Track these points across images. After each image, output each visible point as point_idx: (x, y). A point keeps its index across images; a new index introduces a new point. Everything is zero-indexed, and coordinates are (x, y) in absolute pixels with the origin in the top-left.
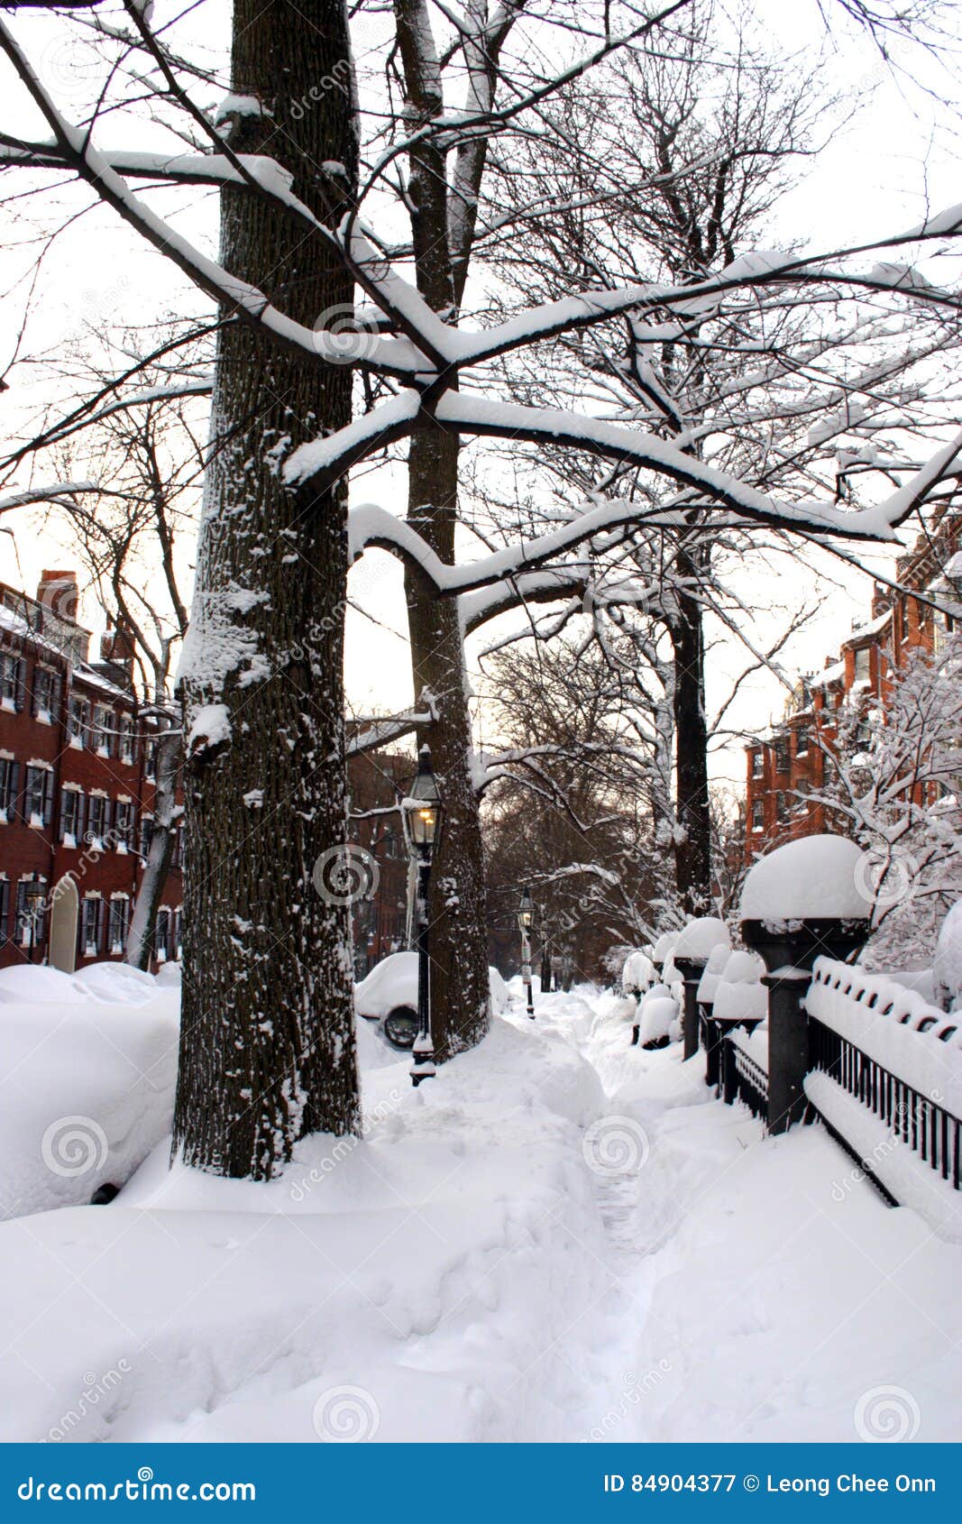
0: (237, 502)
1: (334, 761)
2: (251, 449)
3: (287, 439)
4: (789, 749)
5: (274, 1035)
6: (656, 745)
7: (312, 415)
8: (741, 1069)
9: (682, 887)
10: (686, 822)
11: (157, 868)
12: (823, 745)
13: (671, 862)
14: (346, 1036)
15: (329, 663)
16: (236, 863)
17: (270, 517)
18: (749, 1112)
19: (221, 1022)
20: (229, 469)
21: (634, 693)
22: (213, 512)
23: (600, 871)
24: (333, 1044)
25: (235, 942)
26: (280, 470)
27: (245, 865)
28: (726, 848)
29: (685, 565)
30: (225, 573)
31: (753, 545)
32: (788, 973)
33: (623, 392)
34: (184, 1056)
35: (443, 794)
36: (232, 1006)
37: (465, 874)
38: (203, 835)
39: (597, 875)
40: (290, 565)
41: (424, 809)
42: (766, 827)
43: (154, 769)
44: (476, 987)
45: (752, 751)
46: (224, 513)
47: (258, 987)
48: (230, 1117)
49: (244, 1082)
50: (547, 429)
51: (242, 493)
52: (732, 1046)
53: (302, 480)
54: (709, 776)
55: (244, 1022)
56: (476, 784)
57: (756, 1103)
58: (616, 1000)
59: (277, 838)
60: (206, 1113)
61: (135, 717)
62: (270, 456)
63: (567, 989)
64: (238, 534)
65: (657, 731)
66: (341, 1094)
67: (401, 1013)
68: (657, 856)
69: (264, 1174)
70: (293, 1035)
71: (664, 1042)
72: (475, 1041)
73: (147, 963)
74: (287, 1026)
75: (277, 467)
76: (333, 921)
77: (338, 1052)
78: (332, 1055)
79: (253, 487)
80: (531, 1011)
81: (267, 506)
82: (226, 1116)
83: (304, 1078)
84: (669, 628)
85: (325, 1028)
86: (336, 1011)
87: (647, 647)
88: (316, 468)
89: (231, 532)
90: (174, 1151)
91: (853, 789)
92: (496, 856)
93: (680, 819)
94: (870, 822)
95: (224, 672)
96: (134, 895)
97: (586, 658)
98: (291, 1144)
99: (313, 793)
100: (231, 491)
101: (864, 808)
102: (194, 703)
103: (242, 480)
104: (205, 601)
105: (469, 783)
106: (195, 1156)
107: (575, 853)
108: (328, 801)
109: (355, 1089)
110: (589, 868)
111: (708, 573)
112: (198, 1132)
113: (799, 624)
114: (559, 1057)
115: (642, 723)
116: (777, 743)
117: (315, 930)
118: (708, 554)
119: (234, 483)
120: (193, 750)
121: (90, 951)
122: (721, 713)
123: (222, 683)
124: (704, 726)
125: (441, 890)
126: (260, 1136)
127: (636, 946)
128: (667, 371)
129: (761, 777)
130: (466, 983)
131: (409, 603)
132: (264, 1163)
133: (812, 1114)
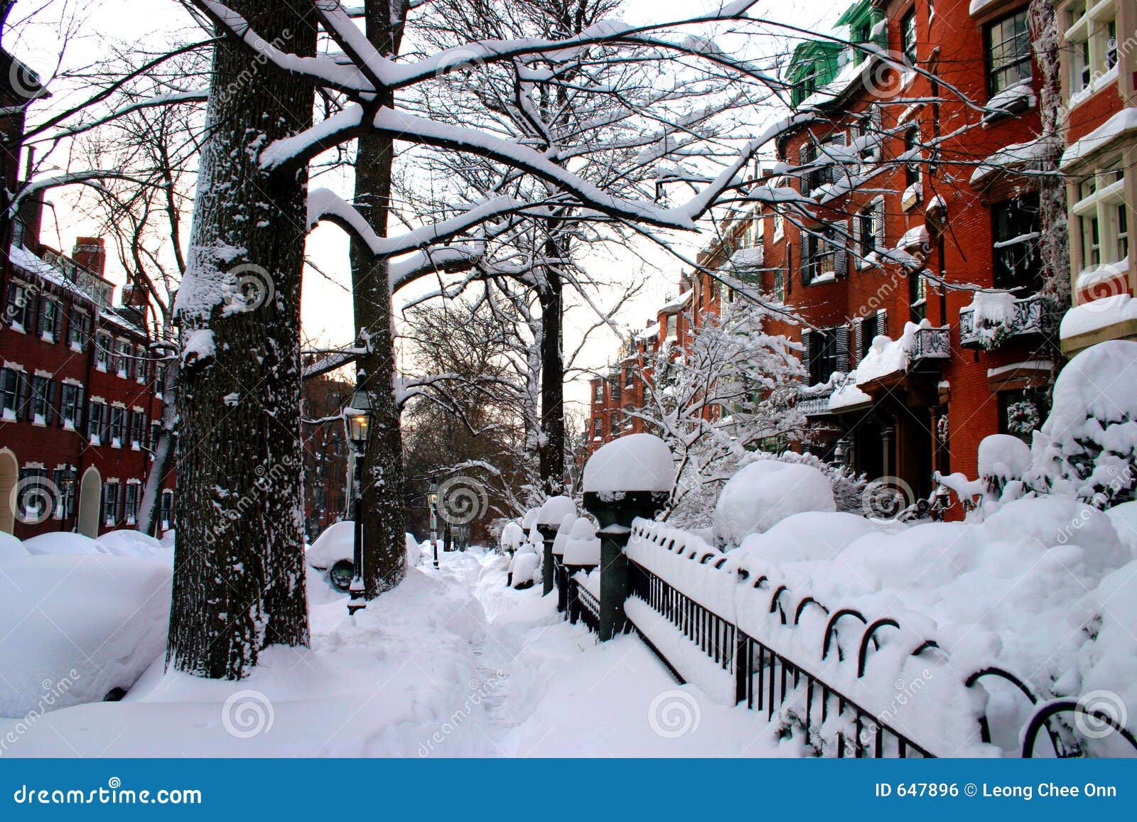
0: (224, 181)
1: (293, 373)
2: (236, 142)
3: (264, 136)
4: (620, 382)
5: (245, 573)
6: (528, 378)
7: (282, 119)
8: (582, 599)
9: (544, 477)
10: (549, 430)
11: (162, 461)
12: (643, 378)
13: (537, 460)
14: (299, 574)
15: (290, 302)
16: (218, 447)
17: (249, 192)
18: (587, 628)
19: (204, 563)
20: (219, 156)
21: (513, 340)
22: (206, 187)
23: (487, 466)
24: (289, 580)
25: (216, 504)
26: (258, 158)
27: (225, 447)
28: (575, 451)
29: (551, 248)
30: (214, 233)
31: (599, 239)
32: (615, 529)
33: (511, 125)
34: (177, 590)
35: (374, 406)
36: (213, 552)
37: (389, 463)
38: (193, 425)
39: (485, 469)
40: (263, 229)
41: (360, 416)
42: (603, 436)
43: (162, 387)
44: (396, 544)
45: (595, 383)
46: (214, 188)
47: (233, 537)
48: (211, 634)
49: (221, 608)
50: (454, 139)
51: (228, 173)
52: (576, 583)
53: (274, 166)
54: (565, 399)
55: (222, 563)
56: (398, 400)
57: (591, 622)
58: (497, 557)
59: (249, 428)
60: (193, 632)
61: (148, 348)
62: (250, 148)
63: (462, 550)
64: (224, 204)
65: (529, 367)
66: (294, 616)
67: (342, 565)
68: (527, 455)
69: (236, 675)
70: (259, 573)
71: (529, 584)
72: (395, 584)
73: (154, 530)
74: (254, 567)
75: (255, 156)
76: (289, 490)
77: (292, 585)
78: (288, 587)
79: (236, 170)
80: (436, 564)
81: (247, 185)
82: (208, 632)
83: (267, 604)
84: (539, 295)
85: (282, 568)
86: (291, 557)
87: (523, 307)
88: (284, 158)
89: (219, 202)
90: (168, 660)
91: (663, 409)
92: (414, 455)
93: (543, 429)
94: (674, 431)
95: (211, 305)
96: (144, 481)
97: (481, 314)
98: (256, 652)
99: (276, 397)
100: (220, 172)
101: (669, 422)
102: (188, 328)
103: (229, 164)
104: (198, 253)
105: (393, 398)
106: (184, 663)
107: (470, 452)
108: (287, 402)
109: (305, 612)
110: (479, 463)
111: (567, 256)
112: (187, 645)
113: (629, 296)
114: (455, 594)
115: (518, 361)
116: (612, 379)
117: (276, 496)
118: (568, 243)
119: (223, 167)
120: (186, 362)
121: (110, 522)
122: (574, 356)
123: (209, 313)
124: (562, 364)
125: (372, 475)
126: (233, 648)
127: (511, 518)
128: (543, 113)
129: (600, 402)
130: (389, 542)
131: (353, 268)
132: (236, 666)
133: (630, 626)
